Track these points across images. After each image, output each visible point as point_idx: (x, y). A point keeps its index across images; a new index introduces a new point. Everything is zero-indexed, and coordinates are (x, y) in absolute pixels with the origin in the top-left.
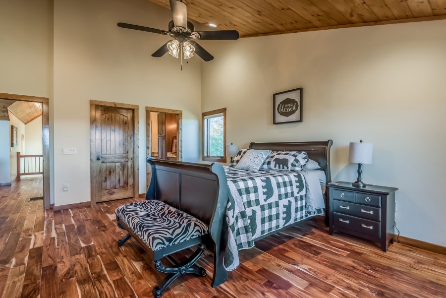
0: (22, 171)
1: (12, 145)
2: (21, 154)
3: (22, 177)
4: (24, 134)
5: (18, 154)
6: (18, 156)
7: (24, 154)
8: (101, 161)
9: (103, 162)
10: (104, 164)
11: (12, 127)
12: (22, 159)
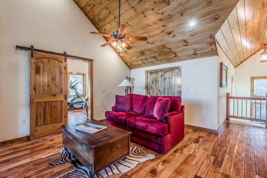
0: (231, 114)
1: (221, 85)
2: (230, 96)
3: (231, 119)
4: (234, 76)
5: (228, 94)
6: (228, 97)
7: (233, 96)
11: (221, 64)
12: (231, 101)
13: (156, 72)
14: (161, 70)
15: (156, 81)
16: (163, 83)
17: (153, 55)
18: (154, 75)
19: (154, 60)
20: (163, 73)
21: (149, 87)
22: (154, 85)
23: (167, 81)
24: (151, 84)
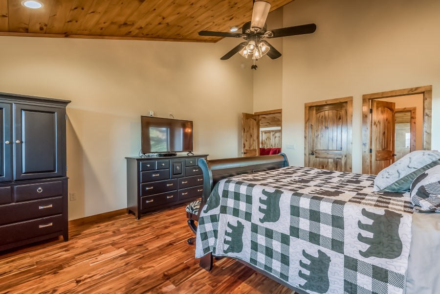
8: (314, 156)
9: (316, 157)
10: (318, 159)
13: (269, 132)
14: (273, 131)
15: (269, 138)
16: (274, 140)
17: (267, 121)
18: (268, 134)
19: (267, 124)
20: (274, 133)
21: (264, 142)
22: (268, 142)
23: (277, 138)
24: (265, 141)
